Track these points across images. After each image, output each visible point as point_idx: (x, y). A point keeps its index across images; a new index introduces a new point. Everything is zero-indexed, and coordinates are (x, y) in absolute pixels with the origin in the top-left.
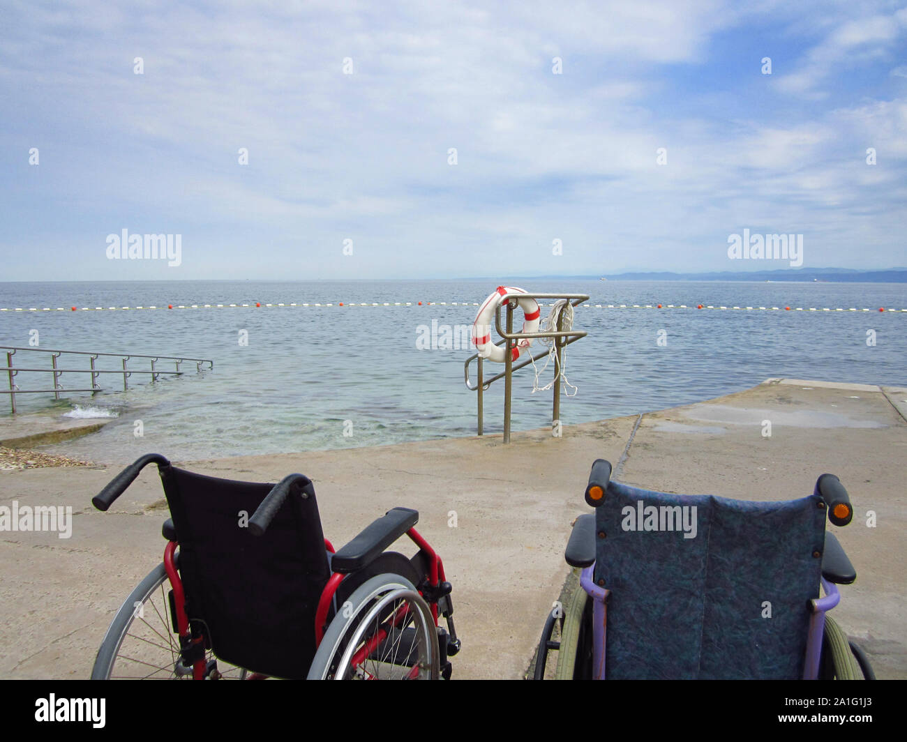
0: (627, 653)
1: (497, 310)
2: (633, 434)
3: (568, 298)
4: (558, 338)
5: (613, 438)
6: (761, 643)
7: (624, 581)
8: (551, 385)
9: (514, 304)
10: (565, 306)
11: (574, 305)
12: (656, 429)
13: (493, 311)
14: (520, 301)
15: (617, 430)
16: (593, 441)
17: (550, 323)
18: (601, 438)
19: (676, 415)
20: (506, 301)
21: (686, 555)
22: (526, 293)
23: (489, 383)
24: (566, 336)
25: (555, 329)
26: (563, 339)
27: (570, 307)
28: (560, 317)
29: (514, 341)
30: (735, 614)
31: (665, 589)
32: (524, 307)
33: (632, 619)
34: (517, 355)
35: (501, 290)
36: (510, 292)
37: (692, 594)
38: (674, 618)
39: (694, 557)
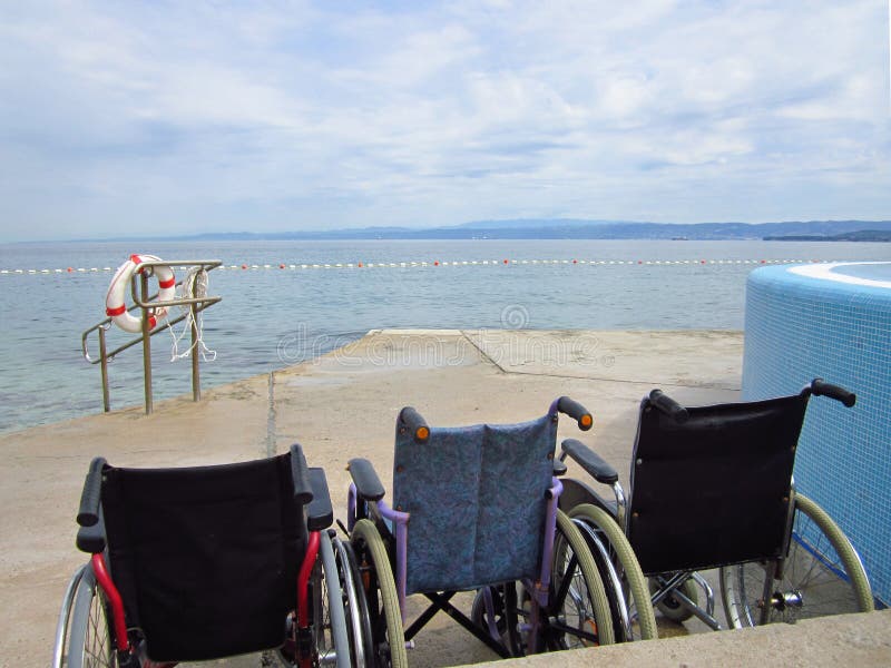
0: (420, 562)
1: (133, 279)
2: (271, 392)
3: (202, 264)
4: (194, 304)
5: (255, 398)
6: (517, 530)
7: (419, 503)
8: (189, 351)
9: (149, 272)
10: (200, 272)
11: (207, 270)
12: (289, 385)
13: (127, 281)
14: (156, 269)
15: (255, 390)
16: (235, 401)
17: (185, 291)
18: (242, 398)
19: (304, 370)
20: (141, 270)
21: (467, 474)
22: (161, 261)
23: (113, 354)
24: (203, 302)
25: (191, 296)
26: (199, 305)
27: (205, 273)
28: (195, 283)
29: (151, 311)
30: (500, 512)
31: (450, 503)
32: (159, 275)
33: (425, 532)
34: (154, 323)
35: (135, 259)
36: (146, 259)
37: (470, 503)
38: (456, 525)
39: (472, 474)
